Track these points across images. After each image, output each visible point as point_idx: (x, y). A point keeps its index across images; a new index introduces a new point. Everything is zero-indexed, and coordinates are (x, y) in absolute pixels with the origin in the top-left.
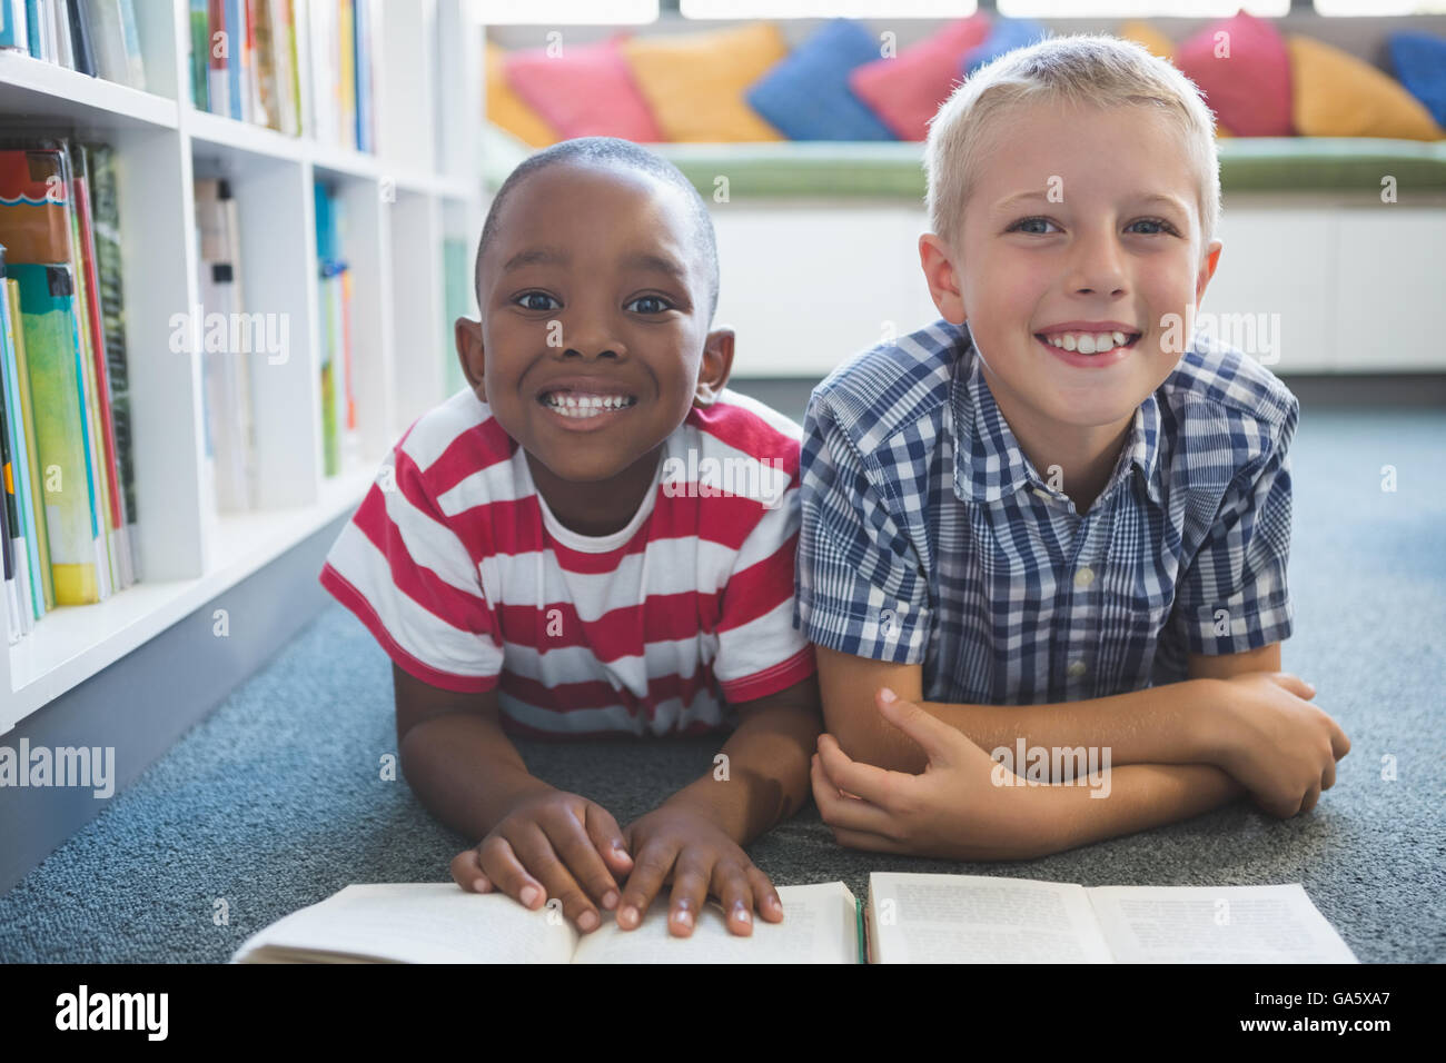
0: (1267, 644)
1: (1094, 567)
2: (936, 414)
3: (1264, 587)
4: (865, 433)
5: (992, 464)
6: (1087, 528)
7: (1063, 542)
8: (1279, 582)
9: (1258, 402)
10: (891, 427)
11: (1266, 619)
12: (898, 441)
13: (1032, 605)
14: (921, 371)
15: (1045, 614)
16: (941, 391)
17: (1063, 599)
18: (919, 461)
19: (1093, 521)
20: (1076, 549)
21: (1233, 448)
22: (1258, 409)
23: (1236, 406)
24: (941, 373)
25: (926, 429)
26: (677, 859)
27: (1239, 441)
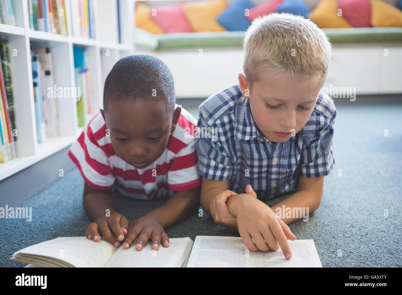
0: (320, 176)
1: (278, 157)
2: (229, 115)
3: (320, 161)
4: (210, 119)
5: (248, 129)
6: (276, 147)
7: (270, 151)
8: (325, 160)
9: (325, 111)
10: (216, 118)
11: (321, 170)
12: (218, 122)
13: (260, 167)
14: (226, 103)
15: (264, 169)
16: (230, 109)
17: (269, 166)
18: (224, 128)
19: (278, 145)
20: (273, 152)
21: (316, 125)
22: (325, 114)
23: (319, 113)
24: (232, 104)
25: (226, 119)
26: (142, 230)
27: (318, 123)
